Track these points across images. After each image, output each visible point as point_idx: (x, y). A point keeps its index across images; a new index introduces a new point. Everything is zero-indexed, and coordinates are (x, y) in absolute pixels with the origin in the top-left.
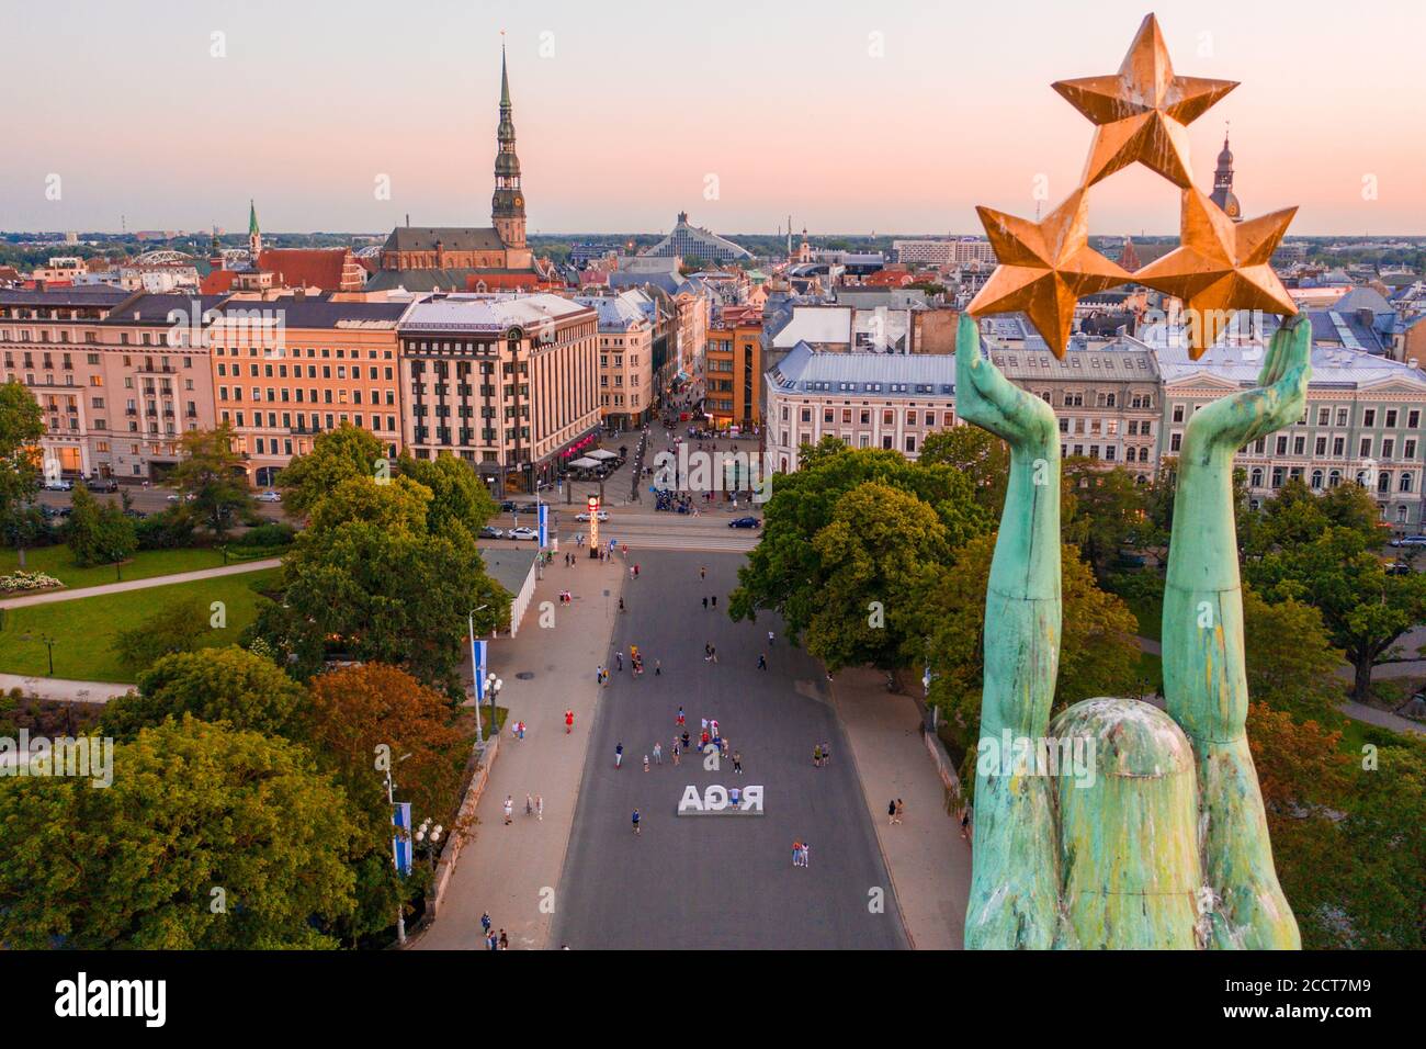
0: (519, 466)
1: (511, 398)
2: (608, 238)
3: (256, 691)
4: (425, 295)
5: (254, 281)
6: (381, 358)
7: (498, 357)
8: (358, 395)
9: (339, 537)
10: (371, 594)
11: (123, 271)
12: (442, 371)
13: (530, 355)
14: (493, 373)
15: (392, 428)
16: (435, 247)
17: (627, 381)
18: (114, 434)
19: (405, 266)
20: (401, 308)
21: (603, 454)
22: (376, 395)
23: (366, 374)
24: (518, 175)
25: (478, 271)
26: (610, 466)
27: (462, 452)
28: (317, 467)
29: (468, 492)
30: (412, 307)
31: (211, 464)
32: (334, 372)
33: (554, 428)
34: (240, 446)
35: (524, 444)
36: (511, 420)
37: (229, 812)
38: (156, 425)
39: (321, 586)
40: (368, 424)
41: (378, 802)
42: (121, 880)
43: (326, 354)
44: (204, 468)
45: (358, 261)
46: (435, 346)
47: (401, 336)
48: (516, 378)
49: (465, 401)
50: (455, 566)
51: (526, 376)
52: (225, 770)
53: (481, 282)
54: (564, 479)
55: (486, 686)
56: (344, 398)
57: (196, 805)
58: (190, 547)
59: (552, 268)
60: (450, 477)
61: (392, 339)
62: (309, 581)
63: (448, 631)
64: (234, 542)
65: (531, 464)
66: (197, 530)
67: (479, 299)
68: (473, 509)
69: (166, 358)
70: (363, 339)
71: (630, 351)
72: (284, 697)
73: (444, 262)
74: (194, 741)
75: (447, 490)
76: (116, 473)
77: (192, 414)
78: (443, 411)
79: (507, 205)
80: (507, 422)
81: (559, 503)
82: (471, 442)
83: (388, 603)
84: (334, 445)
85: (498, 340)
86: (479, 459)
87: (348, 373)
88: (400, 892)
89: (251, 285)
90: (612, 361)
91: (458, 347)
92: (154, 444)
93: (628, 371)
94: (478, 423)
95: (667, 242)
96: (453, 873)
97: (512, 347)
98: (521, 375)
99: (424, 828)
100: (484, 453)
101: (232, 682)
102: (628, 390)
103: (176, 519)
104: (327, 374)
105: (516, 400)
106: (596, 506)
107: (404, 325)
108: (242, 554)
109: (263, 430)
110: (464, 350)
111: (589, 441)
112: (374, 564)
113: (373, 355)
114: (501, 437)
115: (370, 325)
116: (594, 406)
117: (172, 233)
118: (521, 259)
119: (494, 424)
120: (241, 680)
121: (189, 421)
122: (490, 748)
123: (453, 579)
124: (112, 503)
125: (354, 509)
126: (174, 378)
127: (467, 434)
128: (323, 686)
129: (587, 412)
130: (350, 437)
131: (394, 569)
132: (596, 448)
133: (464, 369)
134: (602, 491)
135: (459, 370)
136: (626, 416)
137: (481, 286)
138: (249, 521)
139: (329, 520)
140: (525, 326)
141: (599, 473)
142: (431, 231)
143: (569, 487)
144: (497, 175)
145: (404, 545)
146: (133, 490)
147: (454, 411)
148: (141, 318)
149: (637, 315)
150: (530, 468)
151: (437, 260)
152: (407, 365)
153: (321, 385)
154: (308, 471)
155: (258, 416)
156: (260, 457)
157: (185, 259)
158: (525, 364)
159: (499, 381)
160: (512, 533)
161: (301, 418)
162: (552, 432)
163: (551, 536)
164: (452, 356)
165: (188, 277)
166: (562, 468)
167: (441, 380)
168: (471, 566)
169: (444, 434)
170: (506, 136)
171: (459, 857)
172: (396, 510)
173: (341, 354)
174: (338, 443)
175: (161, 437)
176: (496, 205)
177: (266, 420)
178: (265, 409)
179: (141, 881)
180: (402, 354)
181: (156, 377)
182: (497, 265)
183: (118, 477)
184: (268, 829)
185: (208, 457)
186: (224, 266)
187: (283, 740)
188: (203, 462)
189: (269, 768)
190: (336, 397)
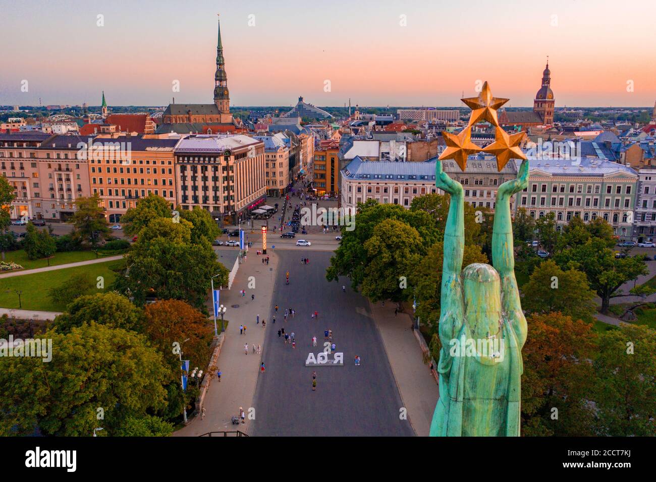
0: (230, 213)
1: (226, 182)
2: (266, 108)
3: (121, 311)
4: (185, 136)
5: (107, 129)
6: (166, 164)
7: (220, 164)
8: (156, 181)
9: (152, 245)
10: (167, 270)
11: (43, 124)
12: (194, 170)
13: (234, 163)
14: (217, 171)
15: (171, 196)
16: (188, 113)
17: (278, 174)
18: (44, 199)
19: (174, 122)
20: (176, 142)
21: (268, 207)
22: (164, 181)
23: (159, 171)
24: (226, 80)
25: (208, 124)
26: (270, 213)
27: (203, 206)
28: (139, 214)
29: (208, 225)
30: (180, 141)
31: (90, 213)
32: (145, 171)
33: (245, 196)
34: (102, 204)
35: (232, 203)
36: (226, 192)
37: (114, 362)
38: (63, 195)
39: (145, 266)
40: (161, 194)
41: (175, 360)
42: (68, 392)
43: (141, 162)
44: (87, 215)
45: (152, 119)
46: (191, 159)
47: (175, 154)
48: (228, 173)
49: (205, 183)
50: (205, 257)
51: (233, 172)
52: (111, 345)
53: (209, 129)
54: (250, 219)
55: (219, 310)
56: (150, 182)
57: (100, 359)
58: (80, 250)
59: (241, 123)
60: (200, 218)
61: (172, 155)
62: (139, 264)
63: (202, 286)
64: (100, 248)
65: (235, 212)
66: (84, 243)
67: (210, 137)
68: (210, 232)
69: (68, 164)
70: (158, 156)
71: (279, 160)
72: (134, 314)
73: (192, 120)
74: (97, 332)
75: (198, 224)
76: (45, 217)
77: (80, 190)
78: (195, 188)
79: (221, 93)
80: (224, 193)
81: (248, 229)
82: (208, 202)
83: (175, 274)
84: (147, 204)
85: (220, 156)
86: (211, 210)
87: (152, 171)
88: (185, 399)
89: (106, 131)
90: (271, 165)
91: (202, 159)
92: (62, 204)
93: (278, 169)
94: (211, 193)
95: (293, 110)
96: (207, 392)
97: (226, 159)
98: (230, 172)
99: (195, 371)
100: (214, 207)
101: (111, 308)
102: (278, 178)
103: (74, 238)
104: (142, 172)
105: (228, 183)
106: (265, 230)
107: (177, 149)
108: (105, 254)
109: (112, 197)
110: (204, 160)
111: (261, 202)
112: (168, 256)
113: (163, 163)
114: (221, 200)
115: (161, 149)
116: (263, 186)
117: (64, 106)
118: (227, 118)
119: (218, 194)
120: (115, 307)
121: (78, 193)
122: (221, 338)
123: (204, 263)
124: (45, 231)
125: (158, 232)
126: (71, 173)
127: (206, 199)
128: (150, 309)
129: (260, 188)
130: (154, 200)
131: (177, 258)
132: (264, 205)
133: (204, 169)
134: (267, 224)
135: (202, 170)
136: (277, 190)
137: (209, 131)
138: (108, 239)
139: (147, 237)
140: (232, 149)
141: (266, 216)
142: (186, 106)
143: (252, 223)
144: (216, 80)
145: (182, 248)
146: (54, 225)
147: (200, 188)
148: (56, 146)
149: (282, 144)
150: (235, 214)
151: (189, 119)
152: (178, 168)
153: (139, 176)
154: (136, 215)
155: (110, 191)
156: (112, 209)
157: (71, 119)
158: (232, 167)
159: (221, 174)
160: (227, 243)
161: (130, 191)
162: (244, 198)
163: (245, 244)
164: (199, 163)
165: (73, 127)
166: (249, 214)
167: (194, 174)
168: (212, 257)
169: (195, 198)
170: (220, 62)
171: (209, 385)
172: (177, 233)
173: (148, 162)
174: (148, 203)
175: (65, 201)
176: (216, 93)
177: (114, 193)
178: (113, 188)
179: (77, 392)
180: (176, 162)
181: (63, 173)
182: (216, 121)
183: (46, 219)
184: (131, 369)
185: (88, 210)
186: (90, 122)
187: (134, 332)
188: (86, 212)
189: (130, 344)
190: (146, 182)
